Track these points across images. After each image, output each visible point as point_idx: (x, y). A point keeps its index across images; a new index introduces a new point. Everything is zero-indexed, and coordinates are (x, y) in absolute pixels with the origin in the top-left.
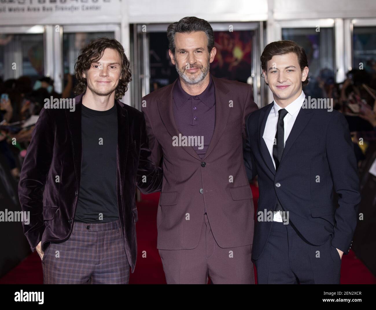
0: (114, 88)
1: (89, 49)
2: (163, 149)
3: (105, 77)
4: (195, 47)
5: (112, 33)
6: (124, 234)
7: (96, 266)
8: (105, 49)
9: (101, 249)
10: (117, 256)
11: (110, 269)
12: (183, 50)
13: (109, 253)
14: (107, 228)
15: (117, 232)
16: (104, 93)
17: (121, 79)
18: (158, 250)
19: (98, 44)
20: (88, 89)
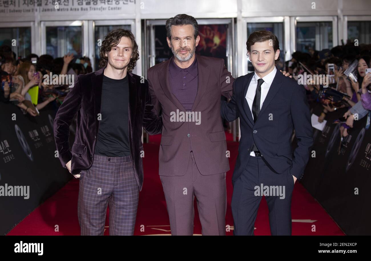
0: (127, 64)
1: (110, 36)
2: (162, 106)
3: (121, 57)
4: (185, 36)
5: (129, 26)
6: (134, 165)
7: (115, 187)
8: (122, 37)
9: (118, 175)
10: (130, 180)
11: (125, 189)
12: (177, 37)
13: (124, 178)
14: (122, 161)
15: (129, 163)
16: (120, 68)
17: (131, 58)
18: (159, 176)
19: (117, 33)
20: (108, 64)
